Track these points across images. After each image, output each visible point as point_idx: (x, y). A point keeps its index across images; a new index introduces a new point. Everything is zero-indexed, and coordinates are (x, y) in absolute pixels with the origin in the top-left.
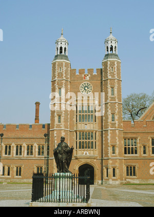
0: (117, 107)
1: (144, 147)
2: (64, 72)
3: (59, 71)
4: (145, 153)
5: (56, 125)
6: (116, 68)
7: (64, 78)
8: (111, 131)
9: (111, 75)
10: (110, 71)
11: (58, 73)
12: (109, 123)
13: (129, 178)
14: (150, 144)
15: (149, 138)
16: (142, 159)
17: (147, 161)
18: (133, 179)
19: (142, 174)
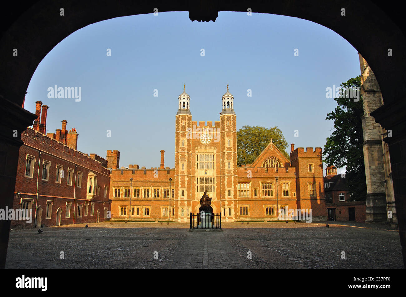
0: (233, 156)
1: (256, 190)
2: (187, 125)
4: (256, 195)
5: (180, 172)
6: (232, 122)
8: (228, 177)
9: (228, 128)
10: (227, 124)
11: (182, 126)
12: (226, 170)
13: (242, 217)
14: (261, 188)
15: (260, 182)
16: (254, 200)
17: (258, 202)
18: (246, 217)
19: (253, 213)
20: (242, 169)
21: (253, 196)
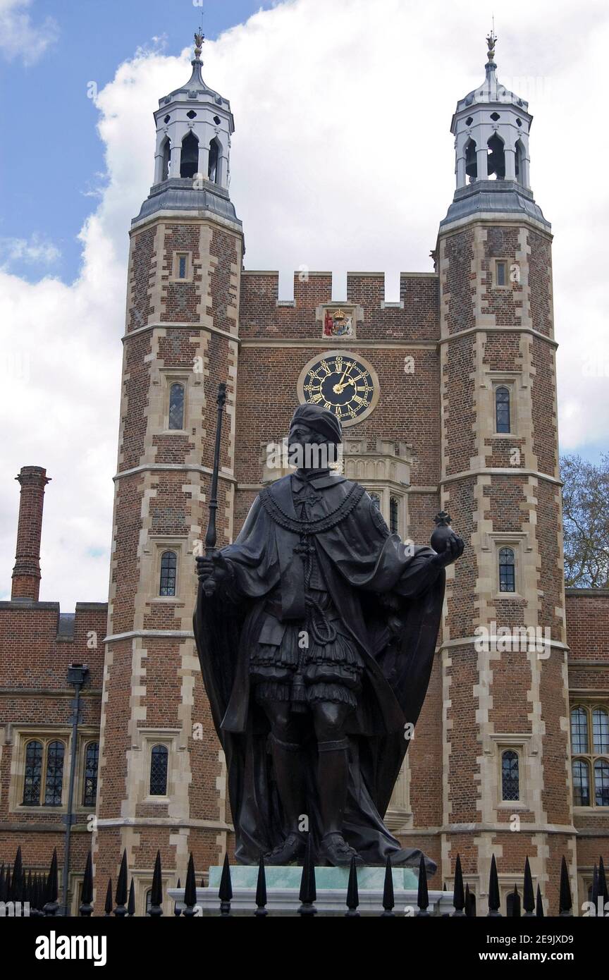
0: (533, 501)
2: (207, 281)
3: (175, 279)
5: (142, 610)
7: (207, 321)
9: (496, 310)
10: (487, 282)
11: (171, 290)
12: (480, 604)
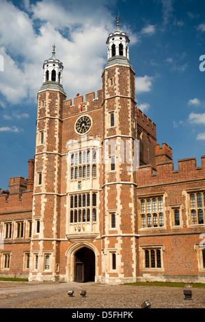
1: (176, 211)
2: (48, 105)
3: (41, 107)
4: (177, 223)
5: (35, 189)
6: (117, 79)
7: (48, 115)
8: (109, 188)
9: (110, 93)
10: (107, 86)
11: (41, 110)
12: (106, 174)
13: (148, 273)
14: (186, 205)
15: (184, 193)
16: (171, 235)
17: (180, 237)
18: (156, 274)
19: (171, 263)
20: (146, 169)
21: (171, 225)
